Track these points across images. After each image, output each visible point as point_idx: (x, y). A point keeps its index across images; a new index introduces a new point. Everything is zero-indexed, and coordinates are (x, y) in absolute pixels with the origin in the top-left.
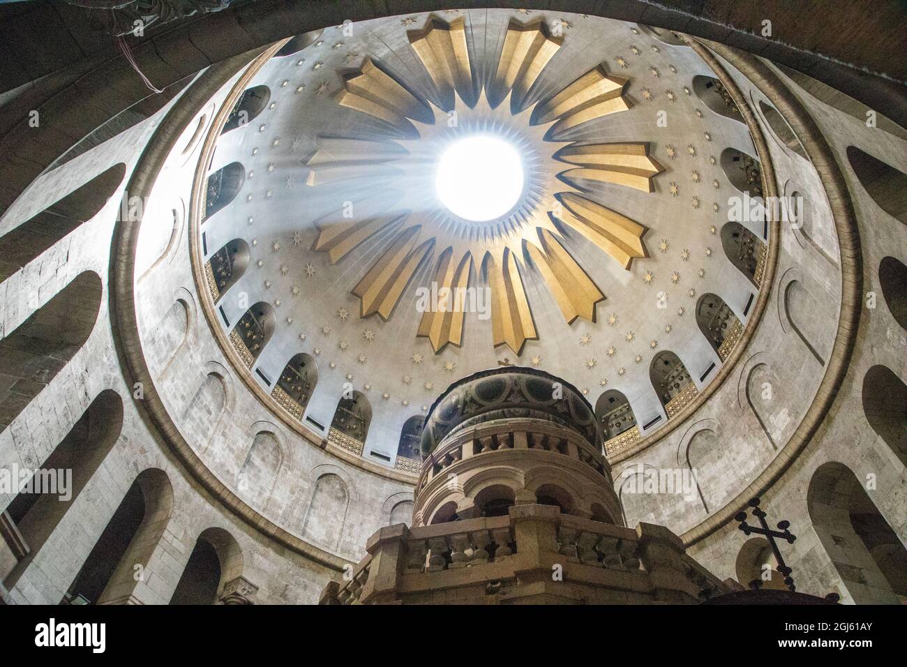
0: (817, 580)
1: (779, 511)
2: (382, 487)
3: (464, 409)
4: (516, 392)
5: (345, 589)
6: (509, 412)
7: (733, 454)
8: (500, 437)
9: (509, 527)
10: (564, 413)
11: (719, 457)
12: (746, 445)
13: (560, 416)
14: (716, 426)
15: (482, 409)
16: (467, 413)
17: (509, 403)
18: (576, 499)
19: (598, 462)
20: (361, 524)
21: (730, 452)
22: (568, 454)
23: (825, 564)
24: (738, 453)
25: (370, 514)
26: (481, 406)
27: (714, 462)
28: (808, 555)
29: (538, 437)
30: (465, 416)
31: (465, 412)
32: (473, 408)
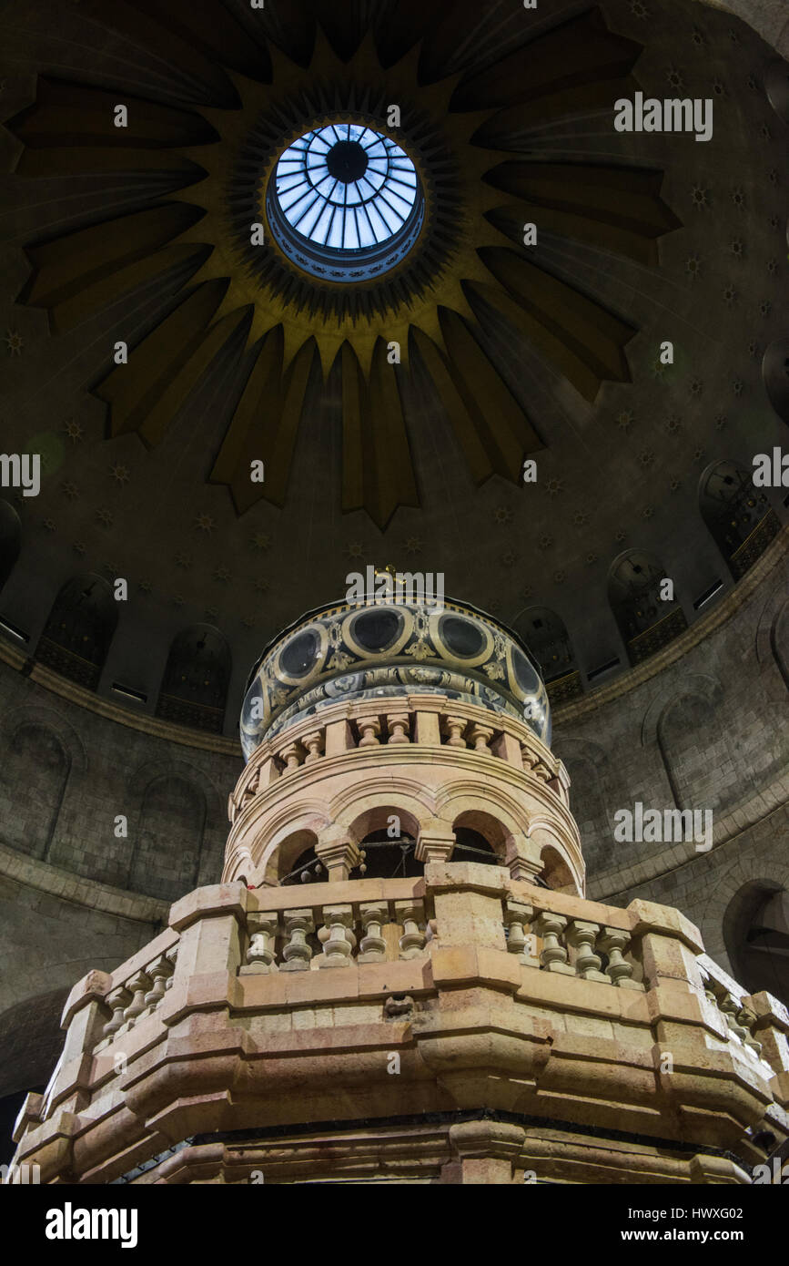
2: (132, 748)
3: (327, 661)
4: (420, 641)
5: (122, 985)
6: (408, 673)
8: (392, 718)
9: (424, 898)
10: (499, 680)
11: (711, 739)
13: (492, 687)
14: (713, 688)
15: (359, 664)
16: (333, 668)
17: (407, 658)
18: (518, 838)
19: (550, 771)
20: (91, 813)
21: (733, 733)
22: (506, 758)
24: (745, 737)
25: (106, 796)
26: (358, 658)
27: (703, 746)
29: (458, 722)
30: (329, 673)
31: (329, 666)
32: (344, 661)
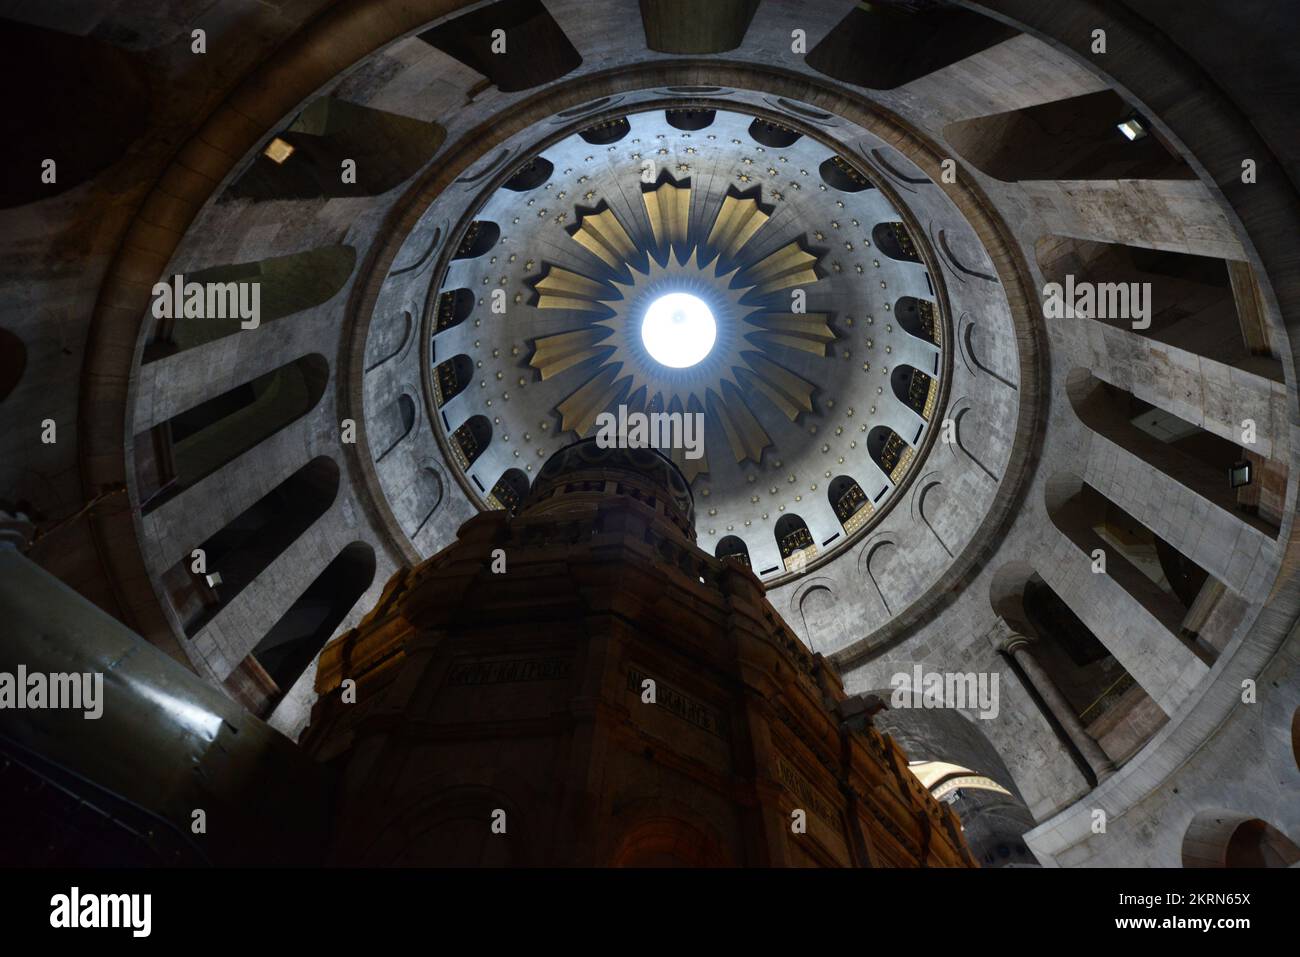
0: (1135, 361)
1: (1059, 334)
7: (995, 325)
12: (993, 307)
21: (992, 324)
23: (1123, 339)
24: (996, 320)
27: (994, 345)
28: (1108, 346)
